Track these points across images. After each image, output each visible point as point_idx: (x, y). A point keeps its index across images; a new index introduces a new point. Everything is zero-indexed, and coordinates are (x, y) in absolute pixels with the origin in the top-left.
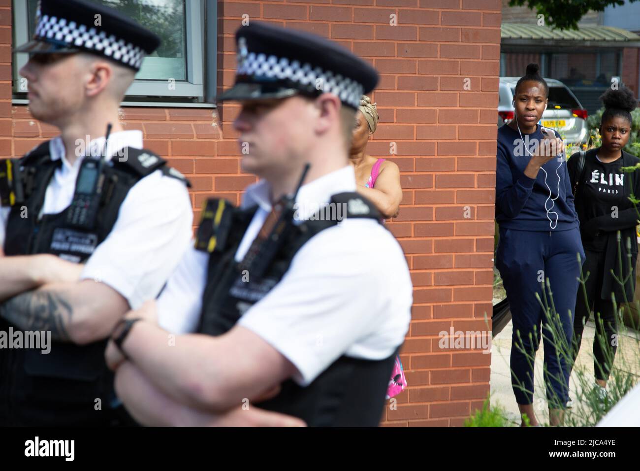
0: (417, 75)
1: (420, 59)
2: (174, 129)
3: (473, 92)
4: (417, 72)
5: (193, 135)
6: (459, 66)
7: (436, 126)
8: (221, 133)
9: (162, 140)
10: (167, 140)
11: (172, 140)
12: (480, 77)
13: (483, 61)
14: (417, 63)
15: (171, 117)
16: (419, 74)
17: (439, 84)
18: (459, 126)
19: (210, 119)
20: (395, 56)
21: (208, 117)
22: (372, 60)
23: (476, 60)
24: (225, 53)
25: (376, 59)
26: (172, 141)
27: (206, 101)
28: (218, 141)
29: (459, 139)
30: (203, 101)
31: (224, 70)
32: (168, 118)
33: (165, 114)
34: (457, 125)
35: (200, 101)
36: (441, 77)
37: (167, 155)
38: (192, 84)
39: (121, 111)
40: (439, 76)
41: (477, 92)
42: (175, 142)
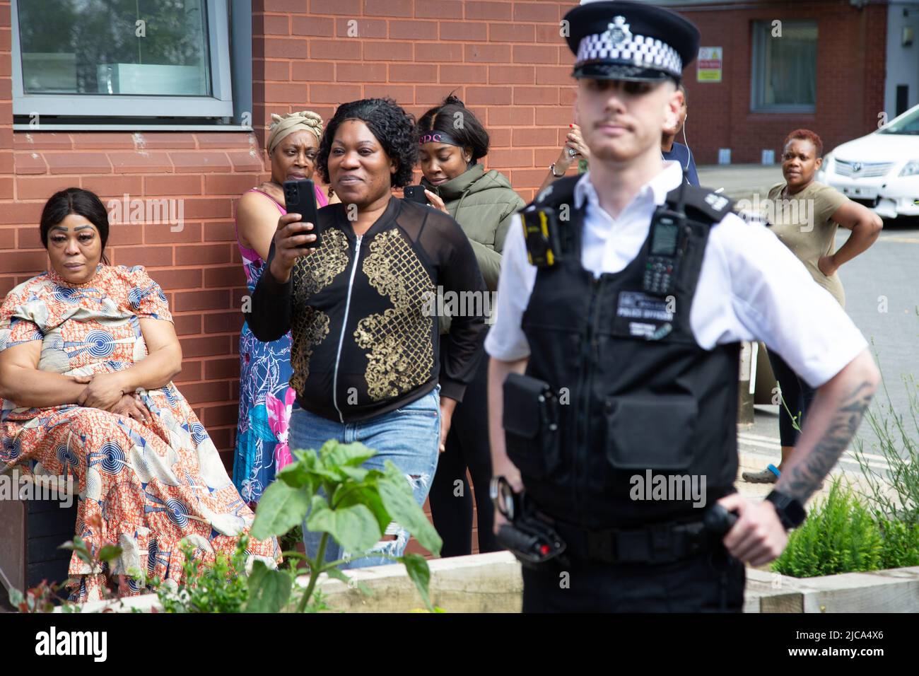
0: (488, 86)
1: (491, 65)
2: (206, 160)
3: (550, 107)
4: (488, 82)
5: (230, 167)
6: (535, 72)
7: (510, 150)
8: (262, 164)
9: (192, 174)
10: (199, 174)
11: (206, 174)
12: (559, 87)
13: (562, 66)
14: (488, 69)
15: (200, 144)
16: (489, 84)
17: (512, 97)
18: (536, 150)
19: (247, 145)
20: (462, 62)
21: (244, 144)
22: (437, 66)
23: (553, 66)
24: (266, 59)
25: (441, 66)
26: (204, 176)
28: (260, 174)
29: (536, 167)
31: (266, 82)
32: (197, 144)
33: (193, 140)
34: (533, 148)
35: (226, 122)
36: (515, 88)
37: (201, 195)
38: (218, 100)
39: (139, 138)
40: (513, 86)
41: (554, 106)
42: (210, 176)
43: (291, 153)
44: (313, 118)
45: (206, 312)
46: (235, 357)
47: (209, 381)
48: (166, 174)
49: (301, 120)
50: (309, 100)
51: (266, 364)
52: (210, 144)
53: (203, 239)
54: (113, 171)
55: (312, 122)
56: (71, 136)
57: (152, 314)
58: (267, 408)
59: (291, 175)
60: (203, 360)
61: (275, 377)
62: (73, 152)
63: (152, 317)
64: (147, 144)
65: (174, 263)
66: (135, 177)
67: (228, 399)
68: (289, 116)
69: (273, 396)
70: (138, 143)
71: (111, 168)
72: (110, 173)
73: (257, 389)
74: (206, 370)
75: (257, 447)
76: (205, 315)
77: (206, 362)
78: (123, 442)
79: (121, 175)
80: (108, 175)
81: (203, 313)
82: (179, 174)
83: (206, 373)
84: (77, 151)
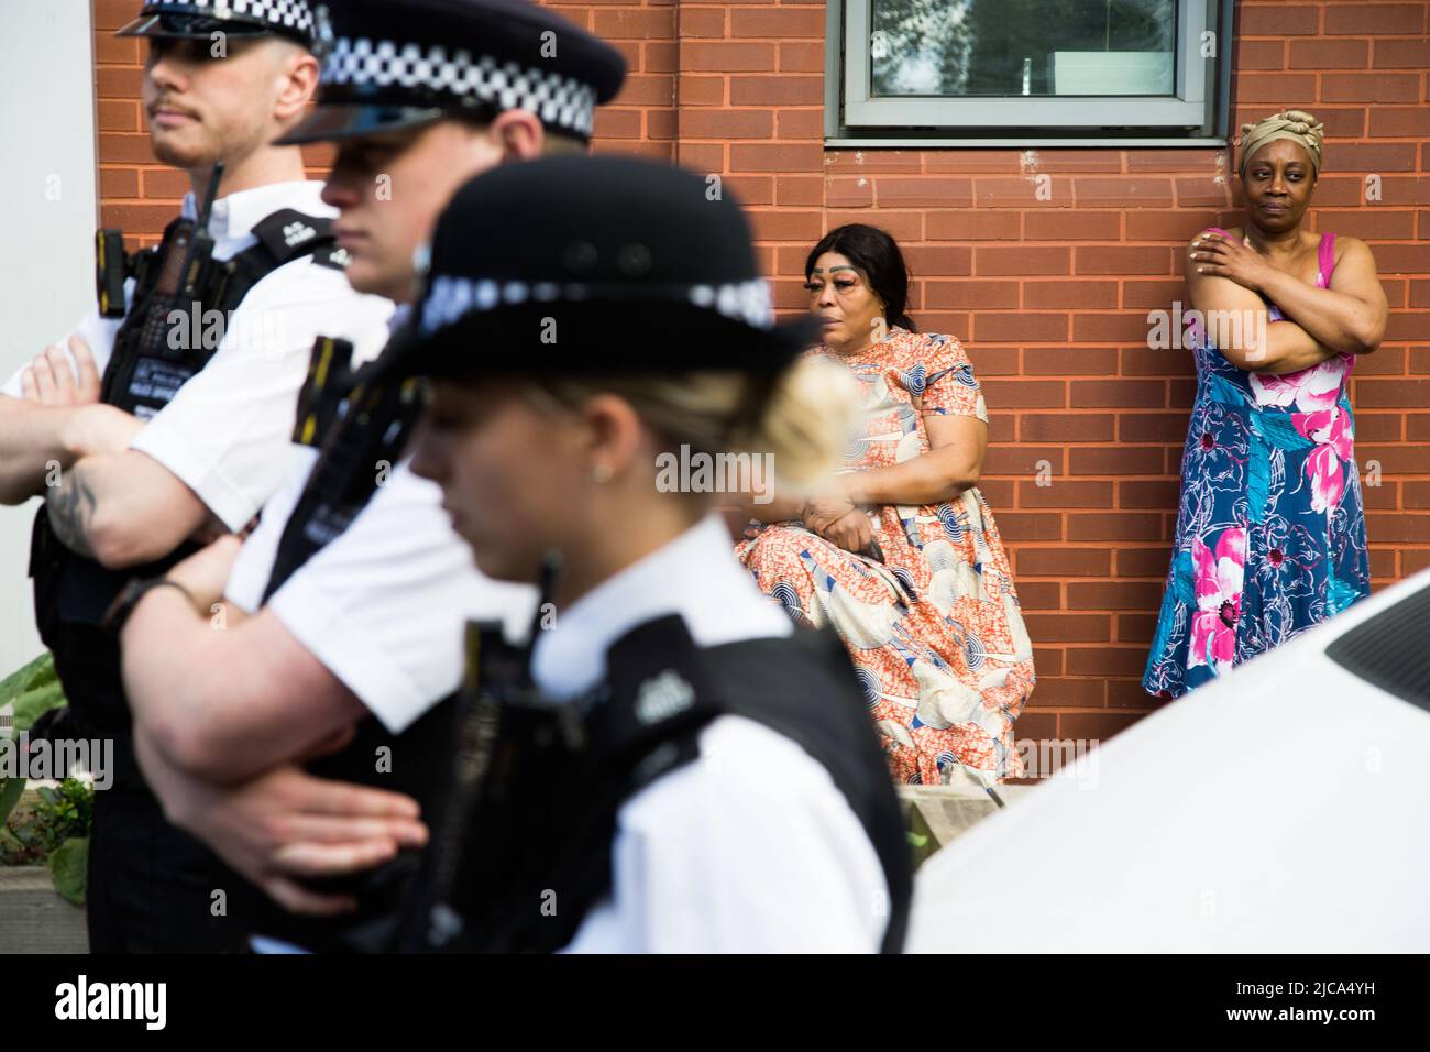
2: (1133, 189)
5: (1171, 201)
8: (1228, 194)
9: (1107, 210)
10: (1116, 210)
11: (1128, 210)
15: (1130, 166)
19: (1212, 168)
21: (1207, 165)
26: (1127, 213)
27: (1215, 135)
28: (1222, 211)
30: (1210, 134)
32: (1124, 168)
33: (1120, 160)
35: (1204, 134)
37: (1118, 240)
38: (1183, 100)
39: (1033, 157)
42: (1135, 213)
43: (1261, 175)
44: (1301, 121)
45: (1124, 411)
46: (1173, 478)
47: (1126, 511)
48: (1061, 209)
49: (1281, 125)
50: (1318, 98)
51: (1199, 493)
52: (1147, 165)
53: (1120, 304)
54: (975, 204)
55: (1299, 127)
56: (923, 155)
57: (937, 409)
58: (1193, 558)
59: (1263, 206)
60: (1117, 479)
61: (1207, 512)
62: (922, 177)
63: (938, 413)
64: (1040, 166)
65: (1070, 337)
66: (1011, 213)
67: (1158, 540)
68: (1264, 122)
69: (1201, 540)
70: (1027, 165)
71: (971, 200)
72: (971, 207)
73: (1185, 529)
74: (1121, 493)
75: (1175, 613)
76: (1121, 415)
77: (1121, 483)
78: (801, 582)
79: (988, 210)
80: (967, 210)
81: (1117, 412)
82: (1081, 210)
83: (1121, 498)
84: (931, 177)
